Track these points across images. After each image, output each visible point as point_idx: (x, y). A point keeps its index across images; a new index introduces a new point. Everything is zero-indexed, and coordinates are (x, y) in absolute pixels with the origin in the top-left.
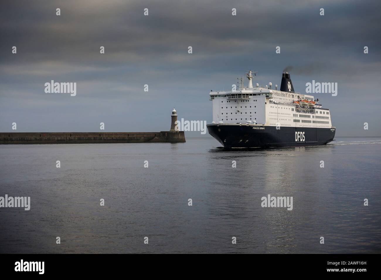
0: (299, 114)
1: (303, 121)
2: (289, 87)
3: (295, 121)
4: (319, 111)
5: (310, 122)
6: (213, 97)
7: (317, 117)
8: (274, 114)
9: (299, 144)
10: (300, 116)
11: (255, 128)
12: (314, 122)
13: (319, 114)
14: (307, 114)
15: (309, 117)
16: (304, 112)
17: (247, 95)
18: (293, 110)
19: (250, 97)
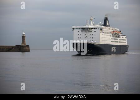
0: (113, 38)
1: (115, 42)
2: (108, 24)
3: (112, 41)
4: (122, 36)
5: (118, 42)
6: (74, 29)
7: (121, 40)
8: (103, 38)
9: (113, 53)
10: (114, 39)
11: (96, 45)
12: (120, 42)
13: (121, 38)
14: (117, 38)
15: (118, 39)
16: (116, 37)
17: (91, 28)
18: (111, 36)
19: (92, 29)
